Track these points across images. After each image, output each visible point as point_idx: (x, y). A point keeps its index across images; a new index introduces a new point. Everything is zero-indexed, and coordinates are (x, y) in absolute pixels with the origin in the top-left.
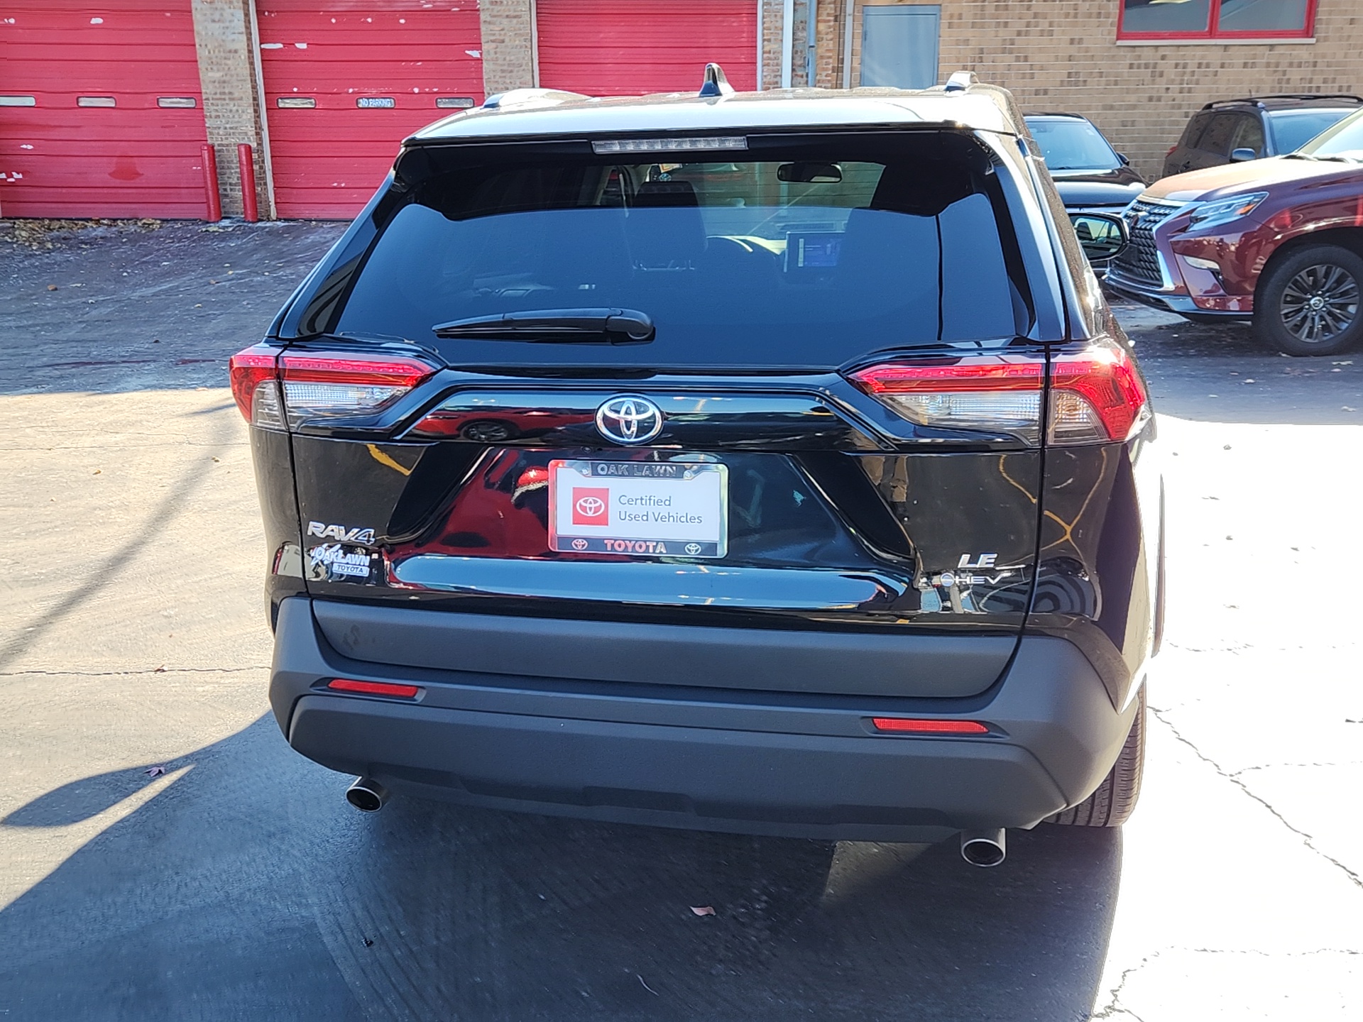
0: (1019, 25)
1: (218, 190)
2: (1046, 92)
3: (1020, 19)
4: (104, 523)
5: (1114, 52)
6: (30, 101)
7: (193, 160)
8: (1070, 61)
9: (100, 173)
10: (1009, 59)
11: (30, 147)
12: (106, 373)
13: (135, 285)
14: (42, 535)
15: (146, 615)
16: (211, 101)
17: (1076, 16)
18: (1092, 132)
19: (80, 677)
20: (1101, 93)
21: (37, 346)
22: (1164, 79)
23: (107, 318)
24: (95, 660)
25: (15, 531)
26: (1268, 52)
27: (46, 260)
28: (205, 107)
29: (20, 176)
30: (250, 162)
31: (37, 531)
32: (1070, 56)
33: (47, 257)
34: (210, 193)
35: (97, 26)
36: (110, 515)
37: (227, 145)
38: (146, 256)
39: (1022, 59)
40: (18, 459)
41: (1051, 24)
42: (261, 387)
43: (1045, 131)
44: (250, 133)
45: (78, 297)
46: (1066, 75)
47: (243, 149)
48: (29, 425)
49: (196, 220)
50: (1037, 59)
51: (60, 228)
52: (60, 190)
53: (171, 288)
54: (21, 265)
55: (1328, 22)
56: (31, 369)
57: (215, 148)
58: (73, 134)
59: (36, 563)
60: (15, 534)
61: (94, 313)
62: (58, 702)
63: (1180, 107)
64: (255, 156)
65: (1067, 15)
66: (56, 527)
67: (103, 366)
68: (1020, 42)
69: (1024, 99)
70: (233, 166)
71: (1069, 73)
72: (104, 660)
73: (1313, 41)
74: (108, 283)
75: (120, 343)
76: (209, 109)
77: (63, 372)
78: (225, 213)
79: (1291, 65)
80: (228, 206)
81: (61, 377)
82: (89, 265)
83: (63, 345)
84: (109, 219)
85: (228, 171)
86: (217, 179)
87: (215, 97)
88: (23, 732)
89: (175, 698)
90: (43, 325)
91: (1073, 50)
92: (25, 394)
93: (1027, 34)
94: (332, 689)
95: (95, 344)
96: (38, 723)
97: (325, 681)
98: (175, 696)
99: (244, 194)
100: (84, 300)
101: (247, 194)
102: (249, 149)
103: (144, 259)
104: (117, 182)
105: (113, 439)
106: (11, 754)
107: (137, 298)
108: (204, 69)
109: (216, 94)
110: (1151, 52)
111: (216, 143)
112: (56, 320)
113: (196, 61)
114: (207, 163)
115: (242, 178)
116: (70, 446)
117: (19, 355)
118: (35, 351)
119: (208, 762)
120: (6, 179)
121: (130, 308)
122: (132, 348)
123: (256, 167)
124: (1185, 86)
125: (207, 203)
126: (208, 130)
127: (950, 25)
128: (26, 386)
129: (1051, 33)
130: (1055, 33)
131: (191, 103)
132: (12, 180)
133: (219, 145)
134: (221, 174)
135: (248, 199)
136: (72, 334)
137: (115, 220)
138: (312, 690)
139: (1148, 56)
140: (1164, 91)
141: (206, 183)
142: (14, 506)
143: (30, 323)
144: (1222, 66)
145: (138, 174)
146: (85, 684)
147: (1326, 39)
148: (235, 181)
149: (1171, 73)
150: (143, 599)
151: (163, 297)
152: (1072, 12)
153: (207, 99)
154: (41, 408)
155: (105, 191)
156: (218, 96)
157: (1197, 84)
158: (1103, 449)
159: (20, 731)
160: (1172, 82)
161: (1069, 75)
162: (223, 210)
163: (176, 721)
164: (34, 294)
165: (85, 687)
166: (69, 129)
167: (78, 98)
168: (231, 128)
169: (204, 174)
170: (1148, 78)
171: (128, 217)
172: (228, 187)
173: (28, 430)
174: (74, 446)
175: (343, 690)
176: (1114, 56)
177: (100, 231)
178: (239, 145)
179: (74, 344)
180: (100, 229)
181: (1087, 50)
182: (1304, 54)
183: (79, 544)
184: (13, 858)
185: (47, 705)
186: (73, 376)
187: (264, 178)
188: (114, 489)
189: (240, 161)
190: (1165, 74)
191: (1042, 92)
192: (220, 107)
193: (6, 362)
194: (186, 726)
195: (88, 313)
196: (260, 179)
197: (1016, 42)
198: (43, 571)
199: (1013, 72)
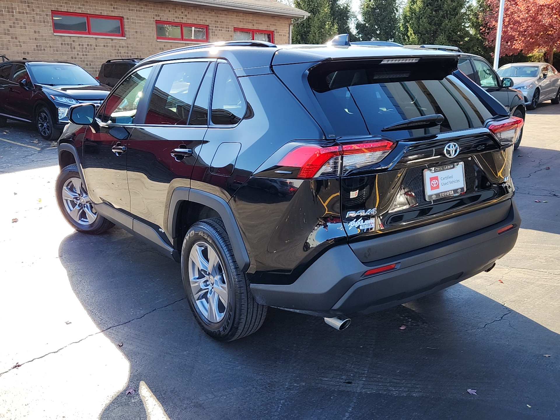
0: (10, 23)
3: (10, 20)
5: (54, 38)
8: (36, 40)
10: (8, 38)
17: (34, 21)
20: (52, 55)
22: (76, 50)
26: (111, 42)
32: (36, 38)
39: (14, 38)
41: (24, 24)
50: (21, 39)
55: (129, 32)
63: (84, 61)
65: (31, 21)
68: (12, 30)
71: (37, 45)
73: (125, 38)
79: (120, 47)
91: (36, 36)
93: (14, 27)
94: (369, 275)
97: (366, 272)
110: (68, 39)
124: (84, 53)
129: (25, 28)
130: (27, 28)
138: (361, 278)
139: (68, 41)
140: (77, 55)
144: (96, 46)
147: (129, 38)
149: (78, 48)
157: (89, 53)
160: (79, 51)
170: (70, 49)
176: (54, 39)
181: (42, 36)
182: (123, 43)
190: (75, 48)
191: (26, 53)
197: (10, 30)
199: (11, 44)
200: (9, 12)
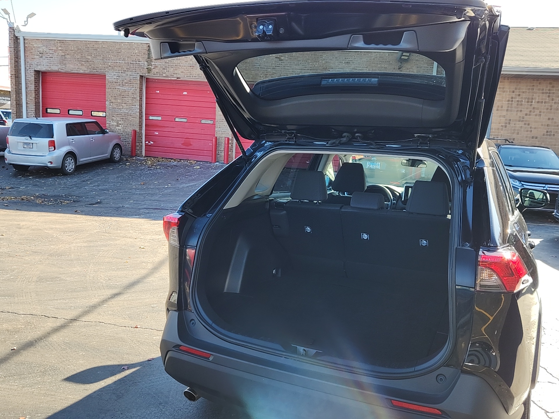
0: (527, 111)
1: (216, 152)
2: (536, 138)
3: (527, 109)
4: (144, 268)
6: (160, 118)
7: (210, 141)
8: (548, 126)
9: (179, 143)
10: (521, 124)
11: (157, 133)
12: (163, 213)
13: (182, 183)
14: (122, 270)
15: (146, 306)
16: (219, 122)
17: (551, 109)
18: (553, 155)
19: (116, 326)
21: (144, 201)
23: (170, 194)
24: (123, 321)
25: (113, 268)
27: (155, 172)
28: (216, 124)
29: (153, 143)
30: (228, 143)
31: (120, 268)
32: (548, 125)
33: (156, 171)
34: (214, 153)
35: (185, 95)
36: (147, 265)
37: (222, 137)
38: (188, 173)
39: (527, 124)
40: (124, 241)
41: (540, 112)
42: (173, 229)
43: (533, 153)
44: (230, 134)
45: (162, 185)
46: (546, 132)
47: (226, 139)
48: (132, 229)
49: (208, 162)
50: (533, 125)
51: (162, 161)
52: (164, 148)
53: (193, 185)
54: (146, 173)
56: (140, 209)
57: (217, 138)
58: (172, 130)
59: (116, 280)
60: (113, 269)
61: (166, 191)
62: (104, 335)
64: (230, 142)
65: (547, 109)
66: (127, 268)
67: (163, 210)
68: (527, 118)
69: (527, 140)
70: (223, 144)
71: (547, 131)
72: (126, 321)
74: (173, 181)
75: (172, 203)
76: (217, 124)
77: (149, 211)
78: (218, 160)
80: (219, 158)
81: (148, 213)
82: (168, 174)
83: (153, 202)
84: (179, 159)
85: (221, 146)
86: (216, 149)
87: (220, 120)
88: (88, 345)
89: (145, 340)
90: (148, 194)
91: (549, 122)
92: (135, 218)
93: (530, 115)
94: (181, 350)
95: (163, 202)
96: (95, 343)
97: (178, 346)
98: (145, 339)
99: (224, 155)
100: (164, 186)
101: (226, 154)
102: (228, 139)
103: (187, 174)
104: (184, 147)
105: (158, 237)
106: (81, 354)
107: (181, 187)
108: (217, 111)
109: (220, 119)
111: (218, 136)
112: (152, 193)
113: (215, 108)
114: (214, 143)
115: (225, 149)
116: (143, 238)
117: (137, 204)
118: (143, 203)
119: (148, 368)
120: (148, 144)
121: (178, 191)
122: (175, 205)
123: (230, 145)
125: (212, 156)
126: (216, 132)
127: (497, 110)
128: (136, 215)
129: (540, 115)
130: (542, 115)
131: (211, 122)
132: (150, 144)
133: (219, 137)
134: (218, 147)
135: (225, 156)
136: (157, 198)
137: (181, 160)
138: (173, 349)
141: (213, 149)
142: (117, 258)
143: (144, 193)
145: (191, 145)
146: (116, 330)
148: (222, 149)
150: (147, 299)
151: (190, 188)
152: (550, 108)
153: (217, 121)
154: (138, 224)
155: (179, 149)
156: (221, 120)
158: (502, 295)
159: (87, 345)
161: (547, 132)
162: (217, 159)
163: (142, 349)
164: (148, 183)
165: (116, 331)
166: (170, 128)
167: (175, 118)
168: (224, 131)
169: (213, 146)
171: (185, 159)
172: (220, 152)
173: (131, 231)
174: (144, 238)
175: (184, 351)
177: (175, 163)
178: (226, 137)
179: (156, 202)
180: (175, 162)
181: (555, 122)
183: (133, 275)
184: (67, 396)
185: (100, 336)
186: (152, 213)
187: (233, 149)
188: (152, 256)
189: (225, 143)
191: (535, 138)
192: (221, 124)
193: (132, 206)
194: (145, 352)
195: (164, 191)
196: (231, 149)
197: (525, 118)
198: (117, 284)
199: (522, 129)
200: (528, 102)
